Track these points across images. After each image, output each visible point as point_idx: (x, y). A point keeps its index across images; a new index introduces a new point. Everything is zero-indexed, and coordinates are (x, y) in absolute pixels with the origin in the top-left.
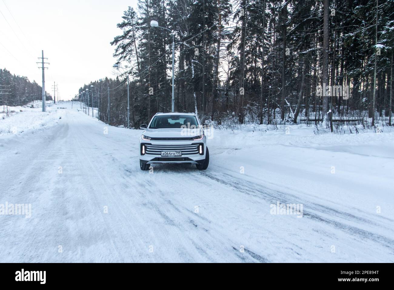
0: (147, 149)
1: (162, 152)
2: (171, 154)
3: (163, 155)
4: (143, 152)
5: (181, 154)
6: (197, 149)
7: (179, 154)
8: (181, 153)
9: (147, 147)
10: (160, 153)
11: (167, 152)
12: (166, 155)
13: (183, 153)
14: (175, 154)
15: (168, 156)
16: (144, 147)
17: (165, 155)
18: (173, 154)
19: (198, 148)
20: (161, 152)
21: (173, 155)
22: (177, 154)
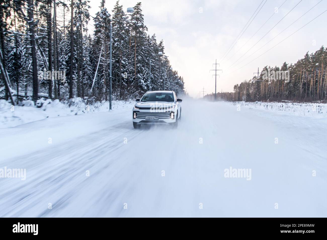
0: (137, 115)
3: (147, 119)
4: (135, 117)
7: (157, 118)
11: (149, 117)
13: (160, 118)
15: (150, 120)
19: (170, 115)
20: (145, 117)
21: (153, 119)
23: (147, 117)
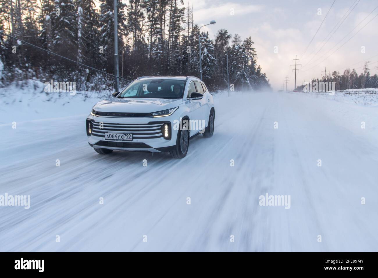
0: (93, 129)
1: (106, 133)
2: (118, 137)
3: (108, 138)
4: (90, 133)
5: (131, 138)
6: (160, 131)
7: (129, 137)
8: (131, 136)
9: (94, 126)
10: (103, 134)
11: (112, 134)
12: (112, 138)
14: (123, 137)
15: (114, 140)
16: (90, 125)
17: (109, 138)
18: (120, 137)
19: (162, 129)
22: (126, 137)
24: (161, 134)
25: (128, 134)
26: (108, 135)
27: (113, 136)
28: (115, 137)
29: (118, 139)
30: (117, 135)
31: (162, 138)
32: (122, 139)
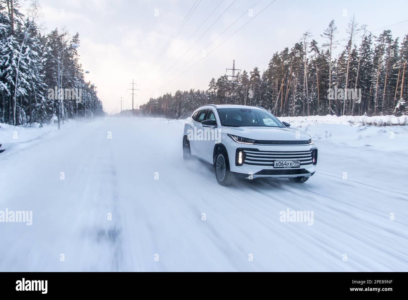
0: (247, 157)
1: (275, 162)
2: (287, 165)
3: (277, 166)
4: (240, 161)
5: (299, 164)
7: (297, 164)
8: (299, 163)
9: (247, 154)
10: (272, 163)
11: (281, 162)
12: (281, 166)
13: (301, 162)
14: (292, 164)
15: (283, 168)
16: (240, 154)
17: (279, 166)
19: (312, 155)
20: (273, 161)
21: (289, 166)
22: (295, 164)
23: (278, 162)
24: (311, 161)
25: (297, 161)
26: (277, 163)
27: (282, 164)
28: (285, 164)
29: (287, 166)
30: (286, 163)
31: (312, 164)
32: (291, 166)
